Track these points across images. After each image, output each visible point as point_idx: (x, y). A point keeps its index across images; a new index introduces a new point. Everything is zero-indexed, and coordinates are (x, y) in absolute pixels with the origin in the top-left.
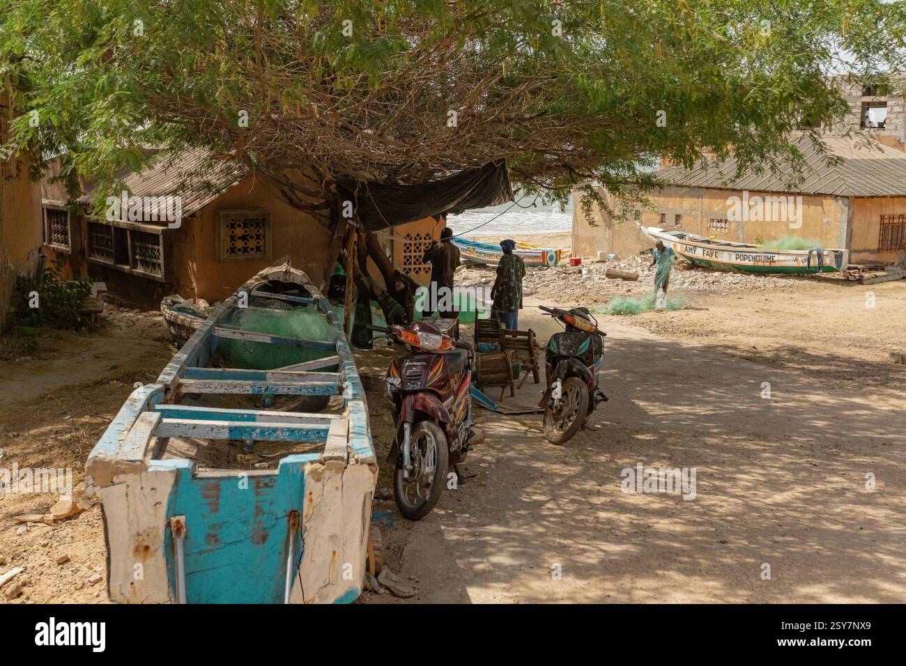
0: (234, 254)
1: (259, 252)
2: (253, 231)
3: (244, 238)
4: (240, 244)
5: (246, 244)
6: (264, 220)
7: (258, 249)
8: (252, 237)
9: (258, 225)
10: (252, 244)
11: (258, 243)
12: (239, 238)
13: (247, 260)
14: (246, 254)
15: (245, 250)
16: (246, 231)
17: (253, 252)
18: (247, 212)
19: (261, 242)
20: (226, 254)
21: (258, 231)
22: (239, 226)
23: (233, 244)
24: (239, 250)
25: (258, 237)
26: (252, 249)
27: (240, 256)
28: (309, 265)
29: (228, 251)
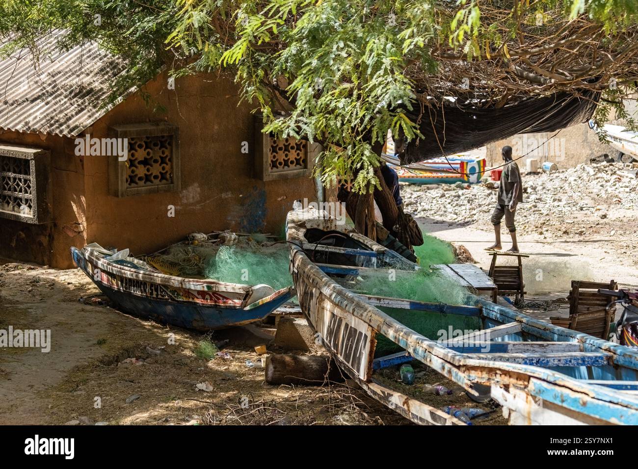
0: (133, 185)
1: (164, 181)
2: (157, 153)
3: (145, 162)
4: (141, 171)
5: (148, 170)
6: (171, 137)
7: (163, 177)
8: (156, 161)
9: (162, 146)
10: (156, 169)
11: (163, 168)
12: (140, 163)
13: (151, 192)
14: (149, 183)
15: (147, 178)
16: (148, 154)
17: (157, 181)
18: (149, 127)
19: (167, 167)
20: (126, 185)
21: (163, 153)
22: (140, 146)
23: (133, 172)
24: (140, 179)
25: (163, 161)
26: (156, 177)
27: (143, 187)
28: (223, 195)
29: (127, 181)
